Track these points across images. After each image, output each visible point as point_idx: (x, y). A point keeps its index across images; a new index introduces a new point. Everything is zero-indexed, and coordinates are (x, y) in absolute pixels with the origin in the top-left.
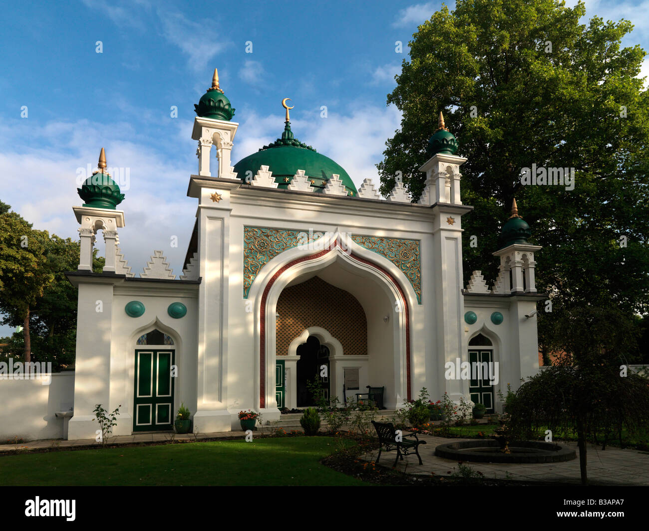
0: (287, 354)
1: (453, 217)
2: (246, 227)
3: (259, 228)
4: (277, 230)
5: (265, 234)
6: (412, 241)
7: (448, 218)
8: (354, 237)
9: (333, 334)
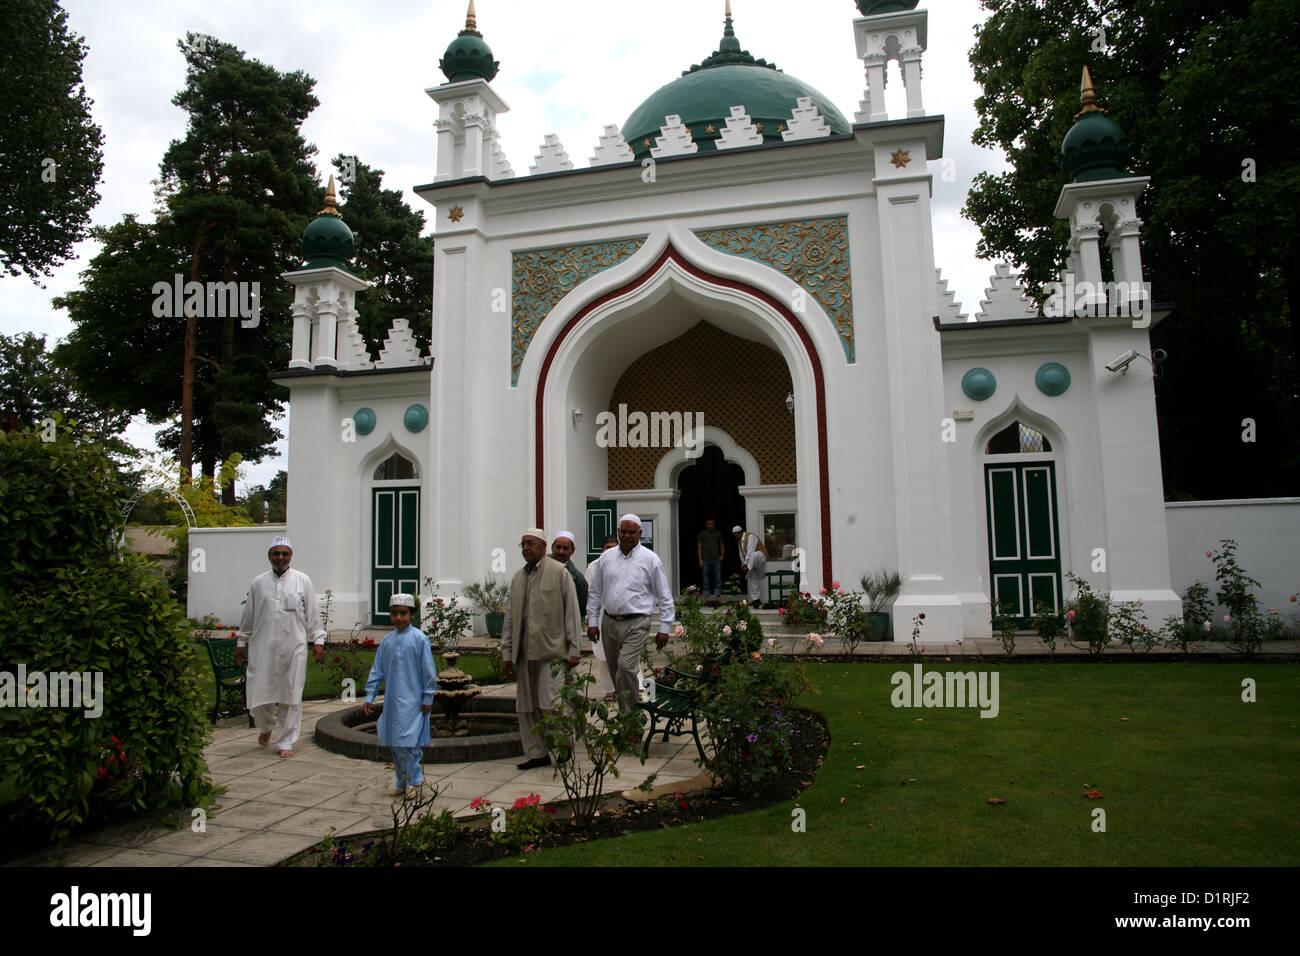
0: (652, 487)
1: (904, 150)
2: (515, 254)
3: (536, 251)
4: (563, 249)
5: (546, 260)
6: (828, 221)
7: (893, 155)
8: (704, 234)
9: (741, 442)
